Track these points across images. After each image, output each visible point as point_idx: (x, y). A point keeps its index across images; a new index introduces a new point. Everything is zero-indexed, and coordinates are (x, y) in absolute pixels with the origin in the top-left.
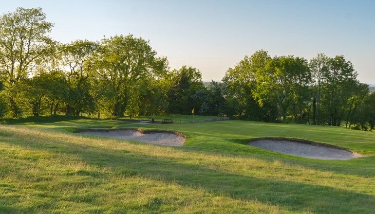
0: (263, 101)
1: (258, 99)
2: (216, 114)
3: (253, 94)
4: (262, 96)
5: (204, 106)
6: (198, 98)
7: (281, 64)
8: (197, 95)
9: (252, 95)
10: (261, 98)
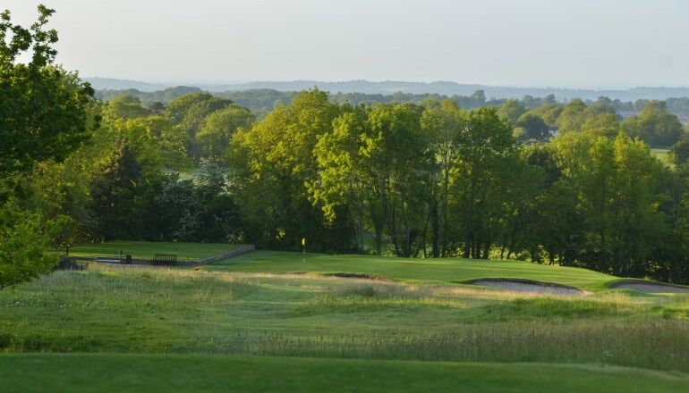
0: (335, 209)
1: (321, 203)
2: (217, 237)
3: (310, 191)
4: (331, 198)
5: (190, 220)
6: (171, 202)
7: (374, 128)
8: (169, 192)
9: (307, 195)
10: (330, 202)
